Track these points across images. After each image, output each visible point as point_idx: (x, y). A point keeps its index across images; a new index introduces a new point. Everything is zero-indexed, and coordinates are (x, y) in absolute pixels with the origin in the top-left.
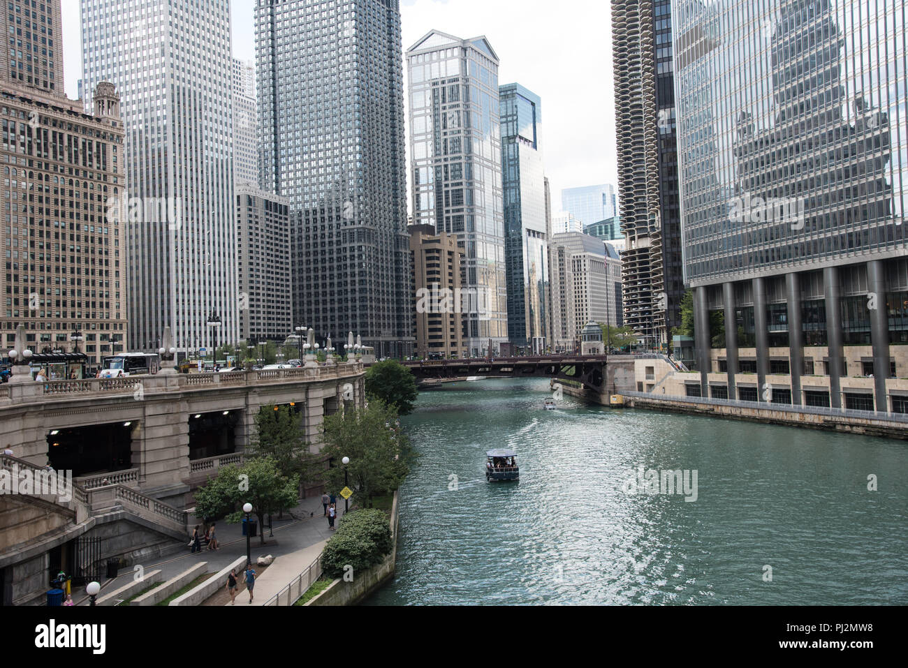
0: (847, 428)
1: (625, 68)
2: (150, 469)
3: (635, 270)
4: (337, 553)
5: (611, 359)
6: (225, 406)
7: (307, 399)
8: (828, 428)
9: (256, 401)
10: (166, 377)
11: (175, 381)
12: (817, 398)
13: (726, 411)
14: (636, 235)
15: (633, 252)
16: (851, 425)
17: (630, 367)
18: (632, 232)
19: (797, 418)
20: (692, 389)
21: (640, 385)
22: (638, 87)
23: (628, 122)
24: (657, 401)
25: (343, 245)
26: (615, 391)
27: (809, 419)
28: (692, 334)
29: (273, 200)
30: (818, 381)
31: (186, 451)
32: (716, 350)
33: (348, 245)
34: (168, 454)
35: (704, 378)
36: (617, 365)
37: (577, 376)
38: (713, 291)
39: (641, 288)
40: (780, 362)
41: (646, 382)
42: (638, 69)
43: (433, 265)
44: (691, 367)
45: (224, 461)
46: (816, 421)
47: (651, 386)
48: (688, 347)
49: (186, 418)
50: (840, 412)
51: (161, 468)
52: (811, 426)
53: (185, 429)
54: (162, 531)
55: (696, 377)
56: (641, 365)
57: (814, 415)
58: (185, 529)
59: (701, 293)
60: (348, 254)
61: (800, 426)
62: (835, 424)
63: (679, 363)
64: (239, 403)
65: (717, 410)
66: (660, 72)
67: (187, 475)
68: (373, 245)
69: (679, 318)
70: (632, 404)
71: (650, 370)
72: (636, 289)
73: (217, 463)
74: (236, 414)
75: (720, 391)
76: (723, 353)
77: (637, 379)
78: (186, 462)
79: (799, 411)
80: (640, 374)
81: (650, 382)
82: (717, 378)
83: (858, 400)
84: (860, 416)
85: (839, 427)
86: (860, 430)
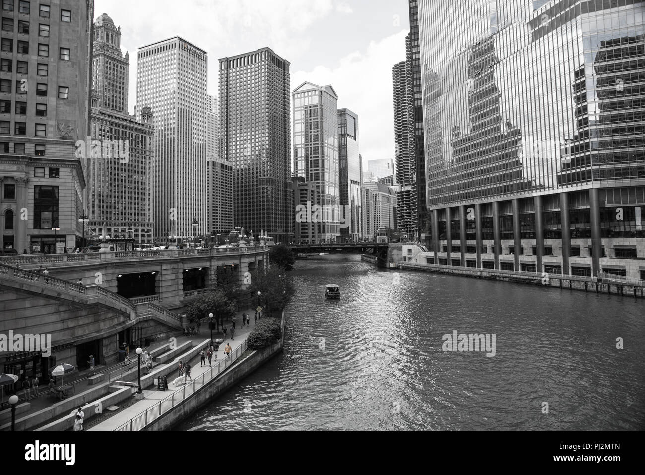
0: (501, 279)
1: (399, 102)
2: (164, 296)
3: (403, 201)
4: (255, 338)
5: (391, 245)
6: (200, 265)
7: (240, 263)
8: (493, 279)
9: (215, 263)
10: (172, 251)
11: (176, 252)
12: (488, 264)
13: (446, 271)
14: (404, 184)
15: (402, 192)
16: (503, 278)
17: (400, 249)
18: (402, 182)
19: (479, 274)
20: (430, 260)
21: (405, 258)
22: (406, 112)
23: (401, 129)
24: (413, 266)
25: (259, 187)
26: (392, 260)
27: (485, 274)
28: (430, 233)
29: (225, 164)
30: (489, 256)
31: (181, 287)
32: (441, 241)
33: (261, 186)
34: (173, 289)
35: (436, 255)
36: (393, 248)
37: (374, 253)
38: (441, 212)
39: (406, 210)
40: (472, 247)
41: (408, 256)
42: (406, 103)
43: (304, 197)
44: (430, 249)
45: (200, 293)
46: (487, 276)
47: (410, 258)
48: (429, 239)
49: (181, 271)
50: (498, 271)
51: (169, 295)
52: (485, 278)
53: (181, 276)
54: (170, 325)
55: (432, 254)
56: (405, 248)
57: (487, 272)
58: (181, 325)
59: (435, 213)
60: (261, 191)
61: (480, 278)
62: (496, 277)
63: (424, 247)
64: (208, 264)
65: (442, 270)
66: (416, 105)
67: (182, 299)
68: (273, 187)
69: (424, 225)
70: (401, 267)
71: (410, 250)
72: (404, 210)
73: (196, 293)
74: (206, 269)
75: (443, 261)
76: (445, 242)
77: (404, 255)
78: (181, 293)
79: (480, 270)
80: (405, 252)
81: (410, 256)
82: (442, 254)
83: (507, 266)
84: (507, 273)
85: (498, 279)
86: (507, 280)
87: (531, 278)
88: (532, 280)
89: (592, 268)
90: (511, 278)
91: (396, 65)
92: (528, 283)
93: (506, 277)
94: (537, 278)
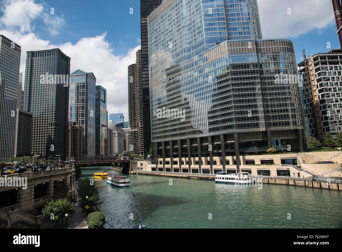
0: (193, 178)
1: (131, 85)
2: (23, 204)
3: (132, 137)
5: (131, 161)
6: (44, 182)
7: (66, 178)
8: (189, 178)
9: (53, 179)
10: (29, 174)
11: (31, 175)
12: (185, 171)
13: (163, 174)
14: (133, 127)
15: (132, 132)
16: (194, 177)
17: (136, 163)
19: (181, 176)
20: (153, 169)
21: (139, 168)
22: (134, 90)
23: (132, 98)
24: (144, 172)
25: (49, 127)
26: (132, 170)
27: (184, 176)
28: (153, 154)
30: (185, 166)
31: (33, 197)
32: (159, 159)
34: (28, 199)
35: (157, 166)
36: (132, 163)
37: (121, 166)
38: (159, 144)
39: (134, 141)
40: (176, 162)
41: (140, 167)
42: (135, 85)
43: (75, 134)
44: (153, 163)
45: (43, 199)
46: (186, 176)
47: (142, 168)
48: (152, 158)
49: (34, 186)
50: (191, 174)
51: (26, 203)
52: (185, 178)
53: (33, 190)
54: (31, 224)
55: (154, 166)
56: (139, 163)
57: (185, 175)
58: (37, 222)
59: (156, 144)
61: (182, 177)
62: (190, 177)
63: (149, 162)
64: (48, 180)
65: (161, 174)
66: (143, 87)
67: (33, 204)
68: (58, 128)
69: (149, 151)
70: (137, 173)
71: (142, 164)
72: (133, 142)
73: (41, 200)
74: (47, 184)
75: (161, 169)
76: (162, 159)
77: (138, 167)
78: (33, 200)
79: (181, 174)
80: (139, 165)
81: (142, 167)
82: (160, 166)
83: (195, 171)
84: (196, 175)
85: (191, 178)
86: (196, 178)
87: (208, 176)
88: (209, 177)
89: (236, 170)
90: (198, 177)
91: (130, 66)
92: (207, 179)
93: (195, 177)
94: (211, 177)
